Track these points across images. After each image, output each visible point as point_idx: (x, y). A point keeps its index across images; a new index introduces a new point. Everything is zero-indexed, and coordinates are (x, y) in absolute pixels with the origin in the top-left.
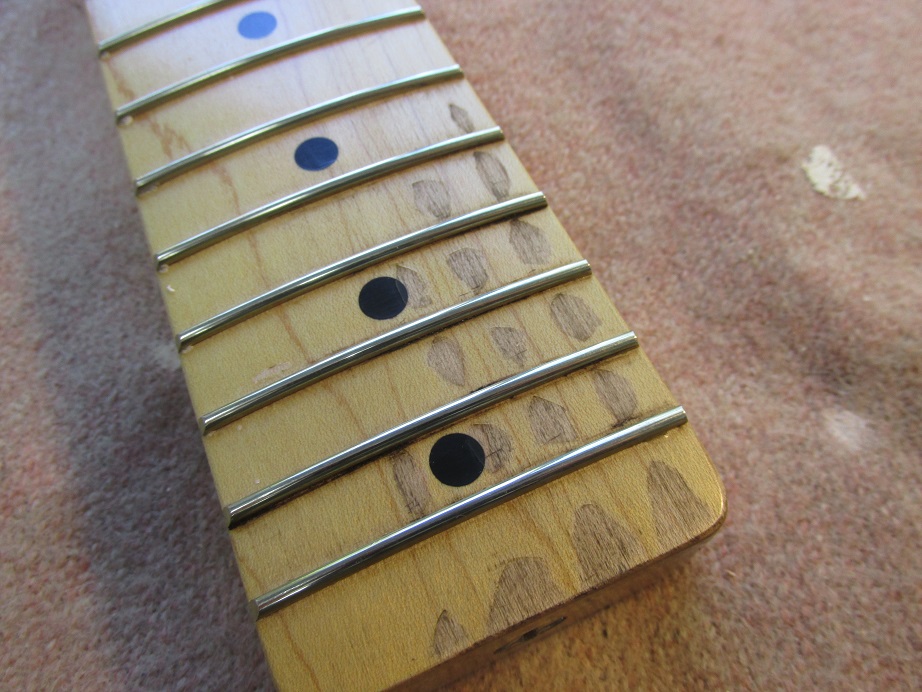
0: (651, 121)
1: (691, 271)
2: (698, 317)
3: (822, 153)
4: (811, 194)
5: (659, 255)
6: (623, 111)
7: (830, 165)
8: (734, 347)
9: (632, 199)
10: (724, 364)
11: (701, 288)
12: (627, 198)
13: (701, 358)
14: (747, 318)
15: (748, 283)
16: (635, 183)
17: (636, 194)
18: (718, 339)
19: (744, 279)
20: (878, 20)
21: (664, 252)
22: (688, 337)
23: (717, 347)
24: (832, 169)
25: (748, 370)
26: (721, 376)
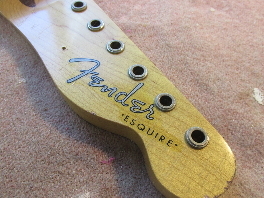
0: (207, 85)
1: (235, 131)
2: (241, 146)
3: (256, 90)
4: (258, 105)
5: (224, 128)
6: (198, 83)
7: (260, 94)
8: (255, 154)
9: (210, 110)
10: (254, 161)
11: (240, 136)
12: (208, 110)
13: (247, 160)
14: (256, 145)
15: (254, 133)
16: (209, 105)
17: (211, 108)
18: (249, 152)
19: (252, 132)
20: (255, 40)
21: (225, 126)
22: (241, 153)
23: (250, 155)
24: (261, 95)
25: (261, 161)
26: (254, 165)
